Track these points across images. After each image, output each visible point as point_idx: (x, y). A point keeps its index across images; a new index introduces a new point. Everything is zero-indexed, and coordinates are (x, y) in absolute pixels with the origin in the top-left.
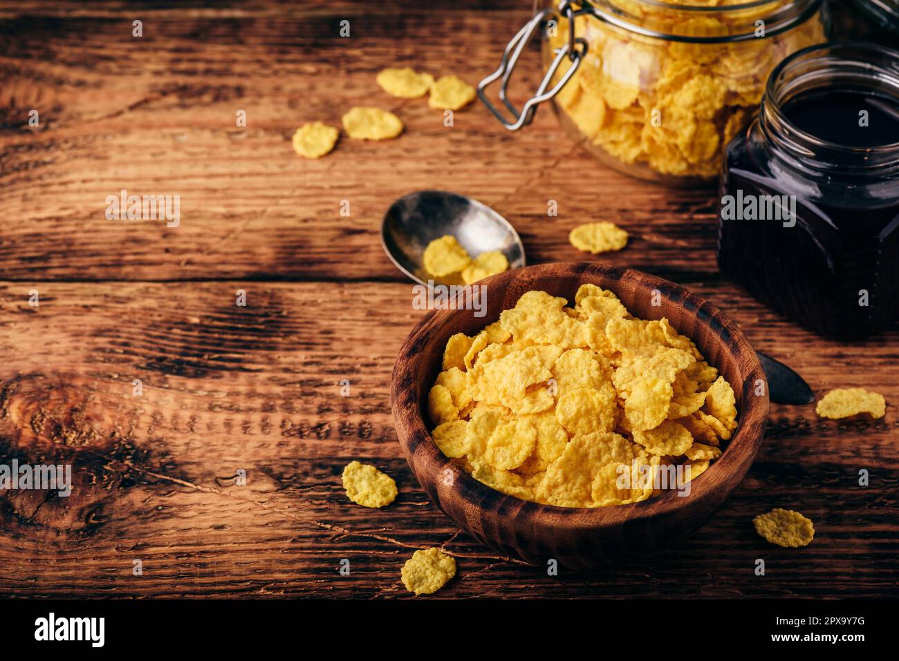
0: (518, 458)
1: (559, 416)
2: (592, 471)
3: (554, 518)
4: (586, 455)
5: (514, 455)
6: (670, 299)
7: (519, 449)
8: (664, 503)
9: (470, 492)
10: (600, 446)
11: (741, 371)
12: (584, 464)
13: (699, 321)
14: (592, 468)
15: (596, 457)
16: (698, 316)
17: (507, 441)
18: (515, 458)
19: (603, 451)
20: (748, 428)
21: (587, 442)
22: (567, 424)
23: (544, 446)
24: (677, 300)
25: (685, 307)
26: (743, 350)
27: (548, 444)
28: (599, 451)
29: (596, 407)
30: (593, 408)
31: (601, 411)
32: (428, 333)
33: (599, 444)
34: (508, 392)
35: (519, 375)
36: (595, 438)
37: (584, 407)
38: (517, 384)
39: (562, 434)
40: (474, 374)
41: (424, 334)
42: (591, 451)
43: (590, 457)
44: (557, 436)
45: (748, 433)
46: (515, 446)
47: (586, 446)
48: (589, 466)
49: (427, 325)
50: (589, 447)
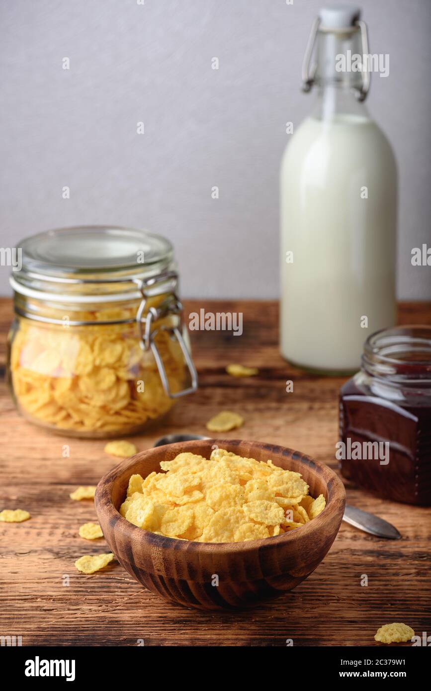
0: (183, 527)
1: (209, 501)
2: (234, 530)
3: (212, 548)
4: (229, 520)
5: (180, 526)
6: (273, 451)
7: (183, 522)
8: (284, 536)
9: (154, 540)
10: (238, 515)
11: (325, 479)
12: (228, 526)
13: (293, 460)
14: (233, 528)
15: (236, 522)
16: (293, 458)
17: (174, 519)
18: (181, 528)
19: (240, 518)
20: (334, 501)
21: (229, 512)
22: (214, 506)
23: (200, 518)
24: (278, 452)
25: (283, 454)
26: (324, 469)
27: (202, 517)
28: (237, 518)
29: (232, 493)
30: (231, 494)
31: (236, 496)
32: (116, 473)
33: (237, 513)
34: (172, 493)
35: (179, 482)
36: (234, 511)
37: (224, 493)
38: (178, 487)
39: (211, 511)
40: (149, 490)
41: (114, 474)
42: (232, 517)
43: (232, 521)
44: (208, 512)
45: (334, 503)
46: (180, 521)
47: (228, 515)
48: (232, 526)
49: (114, 470)
50: (231, 516)
